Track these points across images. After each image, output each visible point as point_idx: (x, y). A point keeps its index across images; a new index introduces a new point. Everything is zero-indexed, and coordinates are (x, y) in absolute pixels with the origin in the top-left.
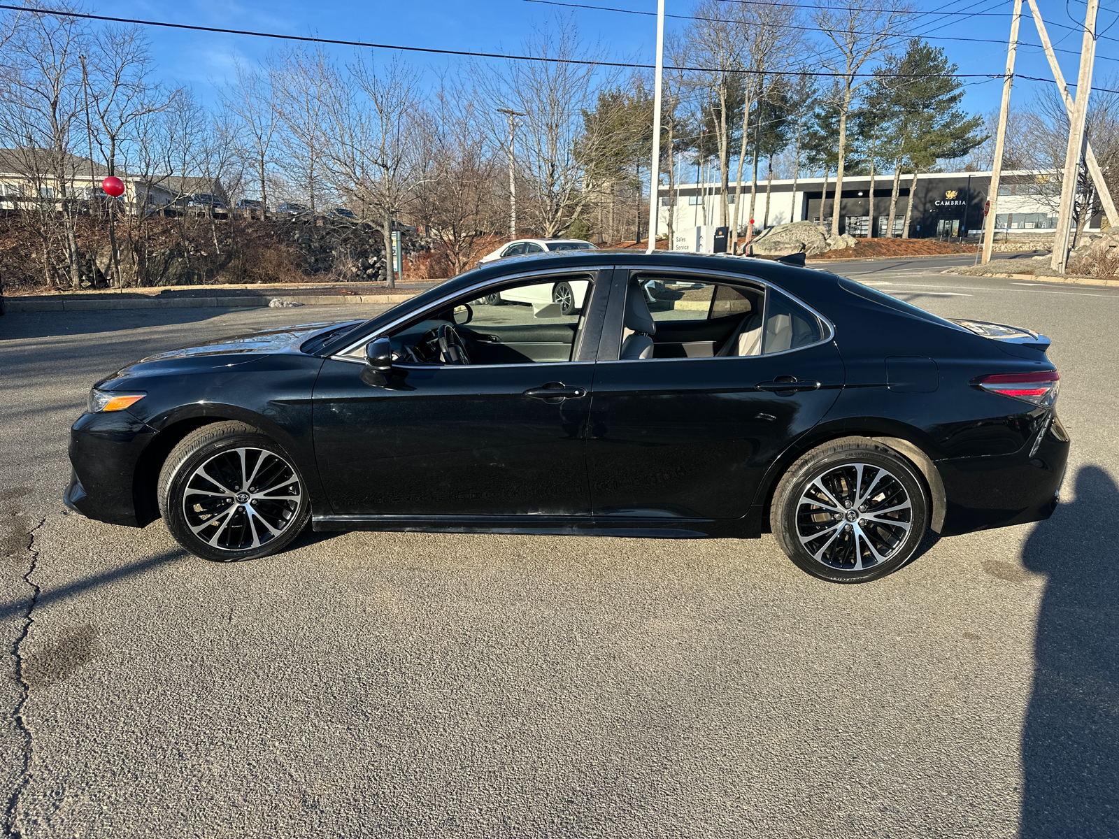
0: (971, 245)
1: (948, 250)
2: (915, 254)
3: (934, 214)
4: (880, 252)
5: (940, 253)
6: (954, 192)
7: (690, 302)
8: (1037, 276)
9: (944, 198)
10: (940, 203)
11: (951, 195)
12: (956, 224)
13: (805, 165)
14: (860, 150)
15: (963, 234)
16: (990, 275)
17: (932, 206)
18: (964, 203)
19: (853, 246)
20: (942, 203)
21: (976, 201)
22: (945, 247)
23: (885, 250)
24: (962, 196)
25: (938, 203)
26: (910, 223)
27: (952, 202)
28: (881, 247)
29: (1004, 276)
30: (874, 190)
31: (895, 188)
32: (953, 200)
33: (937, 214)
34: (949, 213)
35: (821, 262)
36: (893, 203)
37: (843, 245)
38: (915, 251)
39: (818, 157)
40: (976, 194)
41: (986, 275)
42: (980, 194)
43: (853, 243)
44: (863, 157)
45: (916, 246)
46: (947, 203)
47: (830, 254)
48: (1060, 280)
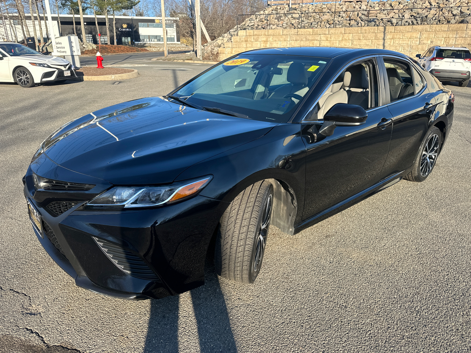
0: (142, 48)
1: (134, 50)
2: (122, 52)
3: (119, 34)
4: (108, 51)
5: (132, 52)
6: (126, 25)
7: (93, 77)
8: (194, 61)
9: (122, 27)
10: (121, 29)
11: (125, 26)
12: (129, 39)
13: (60, 7)
14: (86, 2)
15: (133, 43)
16: (176, 61)
17: (118, 30)
18: (130, 30)
19: (95, 48)
20: (122, 29)
21: (135, 29)
22: (133, 49)
23: (110, 51)
24: (129, 27)
25: (120, 29)
26: (116, 38)
27: (126, 29)
28: (107, 49)
29: (182, 61)
30: (98, 22)
31: (107, 22)
32: (126, 28)
33: (121, 34)
34: (127, 34)
35: (88, 56)
36: (108, 28)
37: (91, 48)
38: (122, 51)
39: (66, 4)
40: (134, 26)
41: (174, 61)
42: (136, 26)
43: (95, 47)
44: (89, 6)
45: (122, 48)
46: (124, 30)
47: (86, 52)
48: (202, 62)
